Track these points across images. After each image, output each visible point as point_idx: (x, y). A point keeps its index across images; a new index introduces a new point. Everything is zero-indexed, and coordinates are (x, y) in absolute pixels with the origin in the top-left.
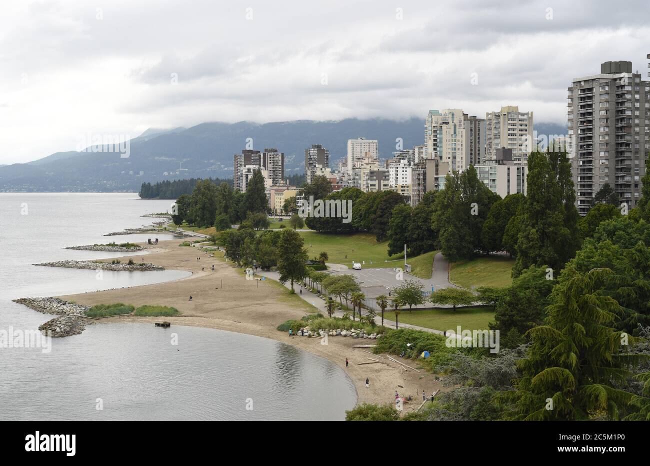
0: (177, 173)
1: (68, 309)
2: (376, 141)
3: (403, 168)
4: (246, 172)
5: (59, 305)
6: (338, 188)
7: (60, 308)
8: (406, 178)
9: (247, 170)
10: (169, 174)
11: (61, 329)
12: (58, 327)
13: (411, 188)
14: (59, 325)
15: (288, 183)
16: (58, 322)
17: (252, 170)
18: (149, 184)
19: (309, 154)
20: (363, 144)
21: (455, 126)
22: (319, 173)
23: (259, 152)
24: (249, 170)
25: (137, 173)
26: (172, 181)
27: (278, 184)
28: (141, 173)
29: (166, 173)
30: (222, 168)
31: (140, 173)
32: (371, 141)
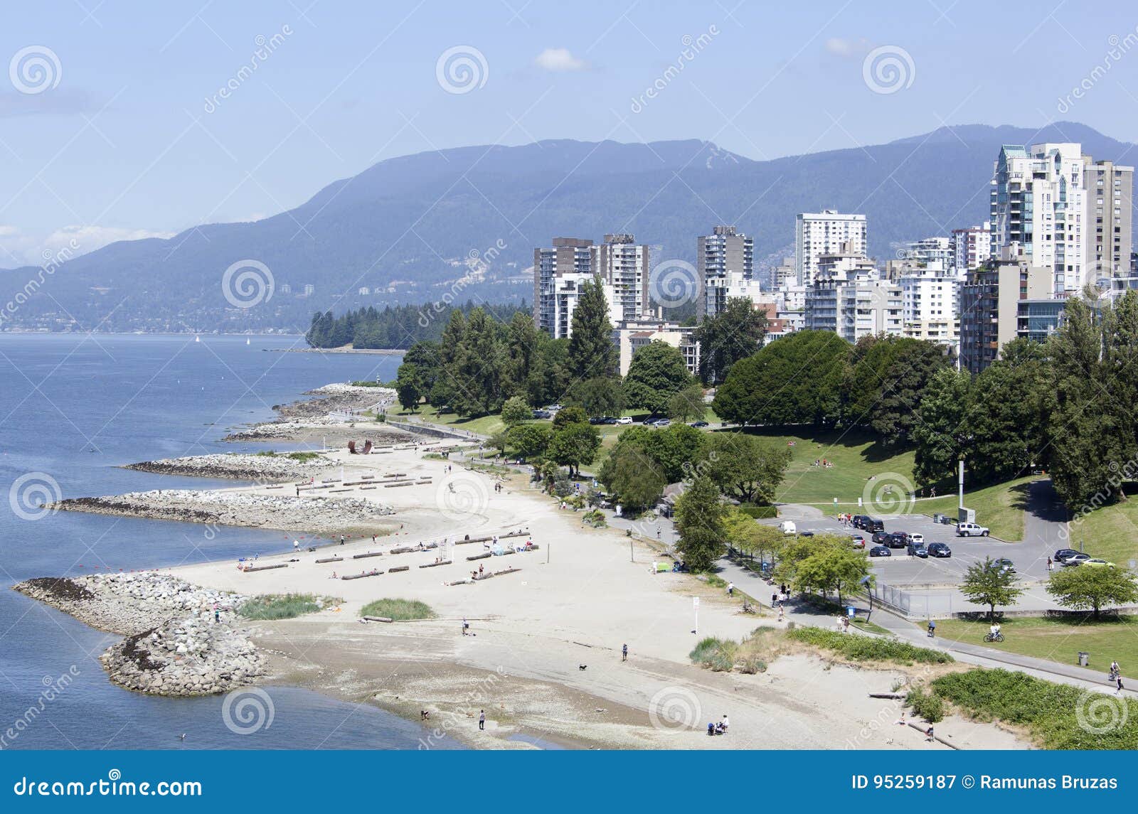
0: (391, 290)
1: (195, 601)
2: (862, 217)
3: (933, 280)
4: (562, 289)
5: (175, 591)
6: (780, 329)
7: (178, 599)
8: (940, 304)
9: (564, 286)
10: (372, 291)
11: (188, 647)
12: (181, 641)
13: (951, 329)
14: (183, 637)
15: (660, 316)
16: (178, 631)
17: (576, 286)
18: (329, 314)
19: (708, 247)
20: (831, 225)
21: (1063, 181)
22: (734, 292)
23: (591, 243)
24: (570, 285)
25: (297, 289)
26: (380, 307)
27: (637, 319)
28: (309, 289)
29: (364, 291)
30: (493, 280)
31: (307, 288)
32: (850, 217)
